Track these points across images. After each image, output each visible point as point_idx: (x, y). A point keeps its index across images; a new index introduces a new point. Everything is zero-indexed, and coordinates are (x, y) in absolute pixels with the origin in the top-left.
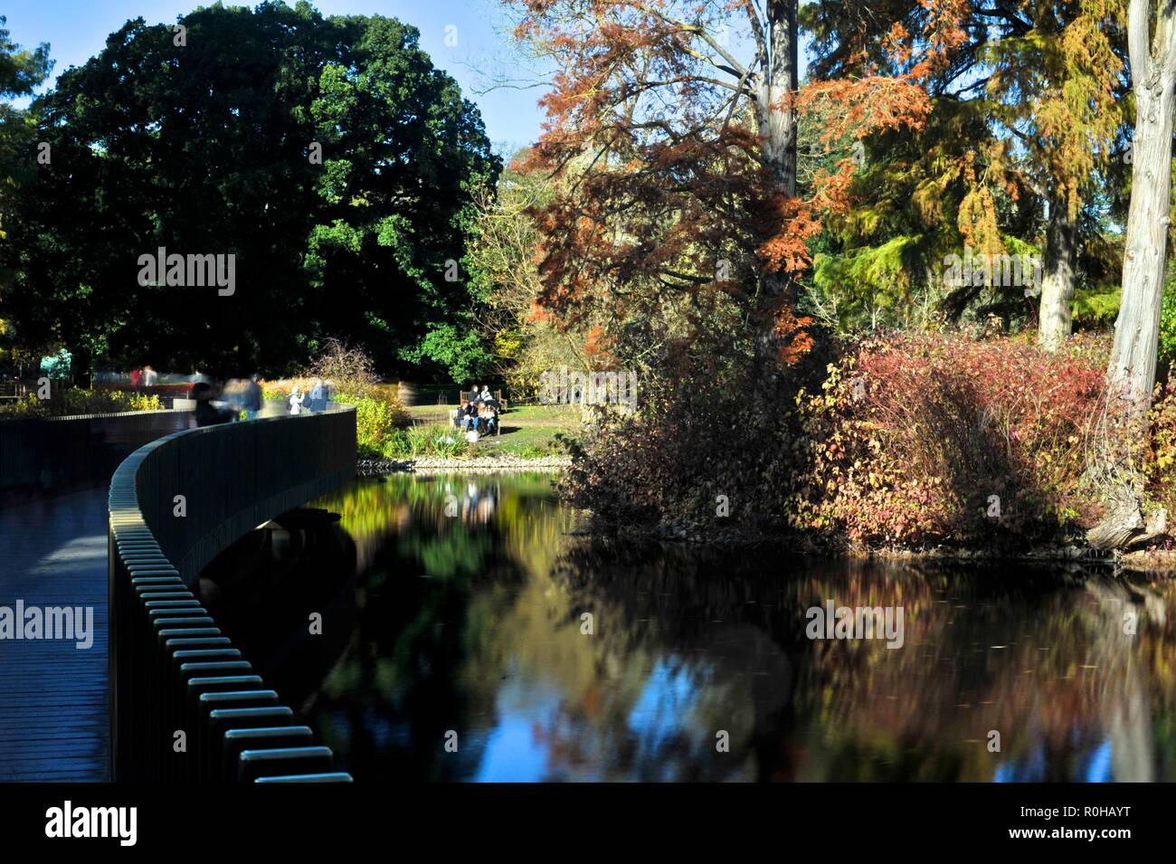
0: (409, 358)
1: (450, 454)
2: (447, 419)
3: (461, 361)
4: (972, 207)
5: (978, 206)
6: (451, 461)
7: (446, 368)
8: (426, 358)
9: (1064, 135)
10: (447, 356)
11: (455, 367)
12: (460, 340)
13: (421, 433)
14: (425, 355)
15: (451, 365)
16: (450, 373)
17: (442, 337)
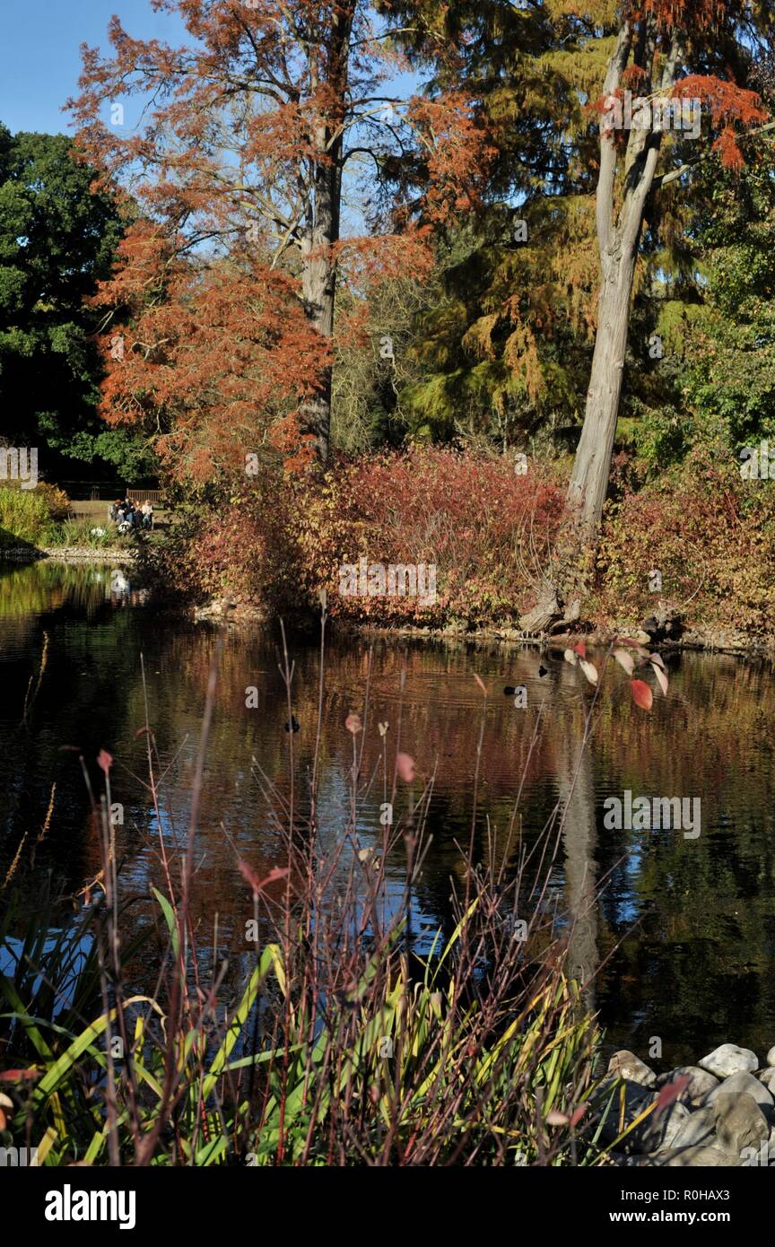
0: (82, 457)
1: (100, 546)
2: (106, 513)
3: (129, 461)
4: (517, 343)
5: (521, 342)
6: (99, 552)
7: (115, 467)
8: (97, 458)
9: (591, 283)
10: (116, 457)
11: (124, 467)
12: (130, 441)
13: (74, 526)
14: (97, 455)
15: (120, 464)
16: (118, 472)
17: (112, 438)
